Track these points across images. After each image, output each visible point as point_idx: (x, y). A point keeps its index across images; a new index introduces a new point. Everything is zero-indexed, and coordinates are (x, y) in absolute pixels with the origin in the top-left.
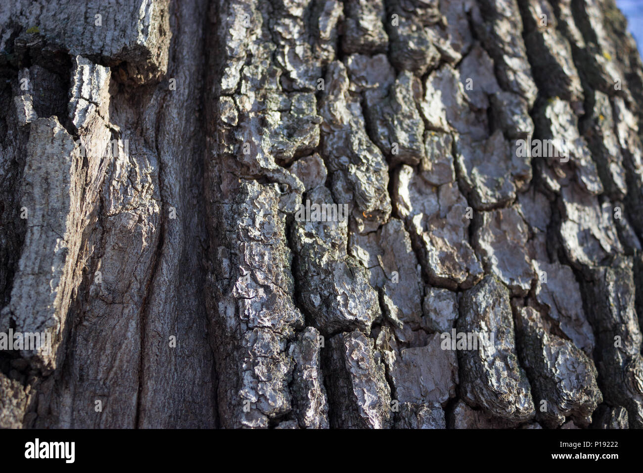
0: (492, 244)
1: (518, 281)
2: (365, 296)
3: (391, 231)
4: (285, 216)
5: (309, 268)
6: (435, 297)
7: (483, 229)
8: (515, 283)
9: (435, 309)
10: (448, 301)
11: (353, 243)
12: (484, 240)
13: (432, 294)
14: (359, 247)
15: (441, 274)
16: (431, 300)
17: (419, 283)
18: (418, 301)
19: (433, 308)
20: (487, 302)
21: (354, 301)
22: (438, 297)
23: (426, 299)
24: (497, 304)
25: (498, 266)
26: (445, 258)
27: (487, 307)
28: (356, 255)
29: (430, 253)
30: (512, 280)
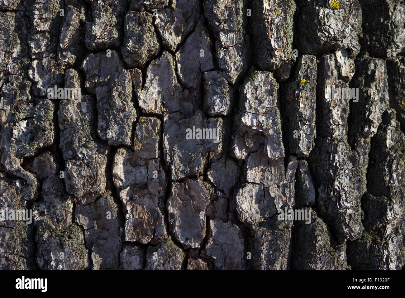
0: (180, 209)
1: (190, 242)
2: (70, 261)
3: (103, 204)
4: (26, 202)
5: (39, 239)
6: (127, 253)
7: (173, 198)
8: (188, 243)
9: (127, 262)
10: (136, 256)
11: (77, 213)
12: (173, 206)
13: (126, 251)
14: (81, 216)
15: (130, 239)
16: (125, 255)
17: (119, 241)
18: (117, 255)
19: (125, 261)
20: (159, 262)
21: (62, 265)
22: (129, 253)
23: (121, 254)
24: (167, 262)
25: (180, 227)
26: (138, 225)
27: (158, 265)
28: (78, 222)
29: (127, 221)
30: (187, 239)
